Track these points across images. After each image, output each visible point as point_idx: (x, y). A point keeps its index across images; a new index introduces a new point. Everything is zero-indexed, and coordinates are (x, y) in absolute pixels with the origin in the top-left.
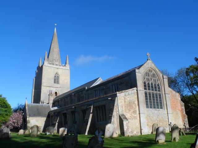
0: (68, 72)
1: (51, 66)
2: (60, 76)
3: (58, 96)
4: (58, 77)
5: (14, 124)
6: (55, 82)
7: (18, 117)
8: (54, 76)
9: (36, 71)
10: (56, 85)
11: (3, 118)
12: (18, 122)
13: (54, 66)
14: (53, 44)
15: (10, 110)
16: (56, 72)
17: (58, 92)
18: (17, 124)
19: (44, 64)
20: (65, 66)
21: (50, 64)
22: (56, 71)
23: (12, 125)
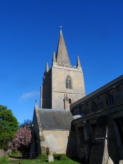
0: (81, 75)
1: (61, 67)
2: (73, 80)
3: (72, 103)
4: (70, 80)
5: (21, 141)
6: (67, 87)
7: (25, 133)
8: (65, 79)
9: (43, 78)
10: (69, 90)
11: (8, 134)
12: (25, 139)
13: (65, 68)
14: (60, 46)
15: (16, 124)
16: (68, 75)
17: (72, 99)
18: (24, 141)
19: (52, 65)
20: (77, 68)
21: (60, 65)
22: (67, 73)
23: (18, 142)
